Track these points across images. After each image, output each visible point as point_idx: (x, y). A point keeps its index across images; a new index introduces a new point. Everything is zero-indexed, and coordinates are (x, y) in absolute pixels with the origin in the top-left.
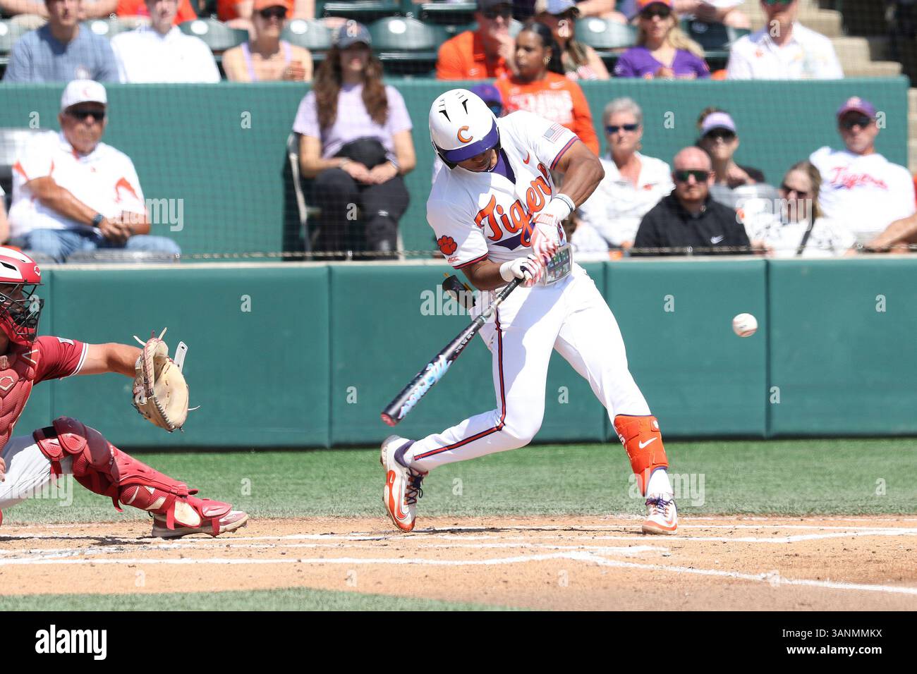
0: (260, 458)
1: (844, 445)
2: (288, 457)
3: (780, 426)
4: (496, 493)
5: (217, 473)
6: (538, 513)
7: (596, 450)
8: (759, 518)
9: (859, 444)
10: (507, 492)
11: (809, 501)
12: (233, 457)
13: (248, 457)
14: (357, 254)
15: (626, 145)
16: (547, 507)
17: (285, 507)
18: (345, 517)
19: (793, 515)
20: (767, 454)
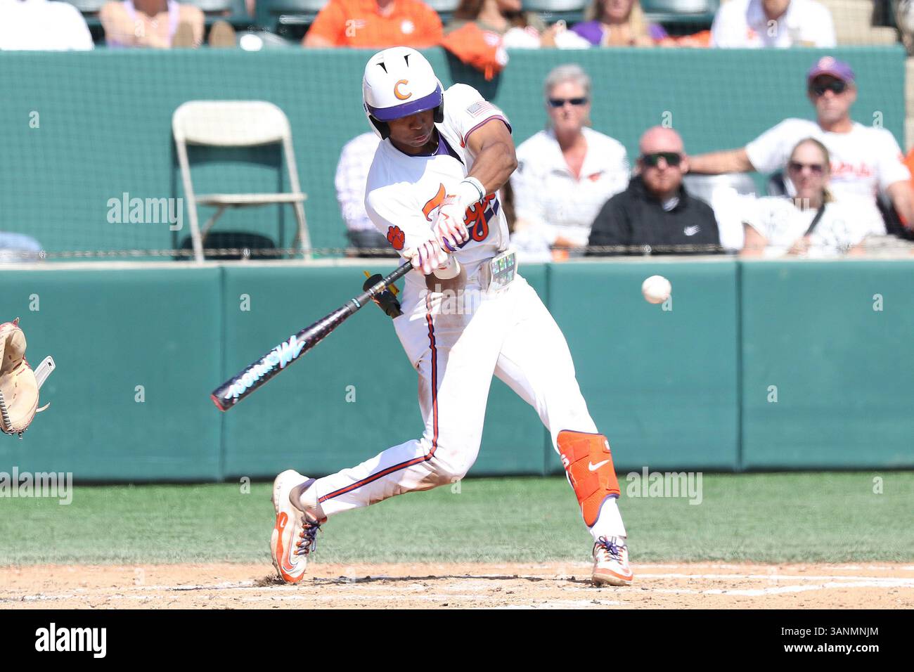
0: (142, 492)
1: (829, 479)
2: (174, 492)
3: (754, 456)
4: (420, 535)
5: (89, 510)
6: (470, 560)
7: (537, 484)
8: (729, 566)
9: (847, 479)
10: (432, 534)
11: (790, 546)
12: (107, 493)
13: (125, 492)
14: (255, 252)
15: (572, 123)
16: (480, 553)
17: (171, 552)
18: (242, 563)
19: (771, 563)
20: (738, 490)
